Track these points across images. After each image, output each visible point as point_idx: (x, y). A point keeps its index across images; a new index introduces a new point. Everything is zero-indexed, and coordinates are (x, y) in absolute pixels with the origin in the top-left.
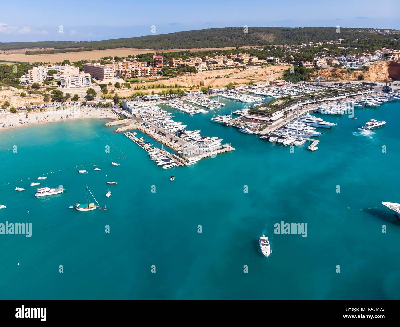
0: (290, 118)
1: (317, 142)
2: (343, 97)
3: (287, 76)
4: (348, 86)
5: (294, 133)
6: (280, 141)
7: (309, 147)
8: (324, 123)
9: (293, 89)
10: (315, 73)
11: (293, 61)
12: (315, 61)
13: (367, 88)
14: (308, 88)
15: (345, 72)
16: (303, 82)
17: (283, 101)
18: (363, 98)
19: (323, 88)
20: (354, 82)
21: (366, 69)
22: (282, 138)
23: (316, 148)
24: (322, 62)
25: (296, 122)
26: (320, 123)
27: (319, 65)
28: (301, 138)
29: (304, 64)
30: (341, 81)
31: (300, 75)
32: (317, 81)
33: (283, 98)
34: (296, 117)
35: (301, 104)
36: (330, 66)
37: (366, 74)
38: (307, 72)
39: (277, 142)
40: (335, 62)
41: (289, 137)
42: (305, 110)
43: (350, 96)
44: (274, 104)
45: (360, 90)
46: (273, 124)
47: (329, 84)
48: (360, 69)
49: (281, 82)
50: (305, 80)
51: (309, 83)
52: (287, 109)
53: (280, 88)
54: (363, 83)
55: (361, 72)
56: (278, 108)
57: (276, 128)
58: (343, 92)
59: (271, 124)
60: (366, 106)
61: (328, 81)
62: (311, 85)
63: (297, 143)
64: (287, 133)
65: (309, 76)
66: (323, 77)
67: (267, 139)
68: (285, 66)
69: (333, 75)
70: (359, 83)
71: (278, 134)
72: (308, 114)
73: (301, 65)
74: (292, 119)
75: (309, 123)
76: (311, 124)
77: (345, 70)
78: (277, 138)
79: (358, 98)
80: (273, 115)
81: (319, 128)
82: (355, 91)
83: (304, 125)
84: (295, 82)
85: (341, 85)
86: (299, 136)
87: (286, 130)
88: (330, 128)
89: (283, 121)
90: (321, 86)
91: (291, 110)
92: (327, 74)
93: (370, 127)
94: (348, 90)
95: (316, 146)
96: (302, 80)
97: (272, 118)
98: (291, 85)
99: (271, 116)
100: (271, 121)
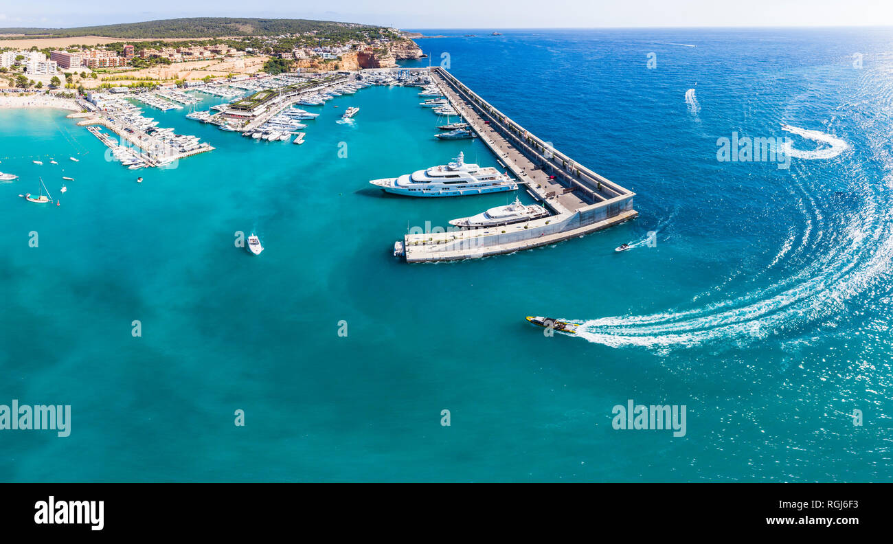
0: (274, 111)
1: (302, 134)
2: (323, 87)
3: (268, 68)
4: (327, 76)
5: (278, 127)
6: (265, 137)
7: (295, 141)
8: (307, 114)
9: (274, 81)
10: (295, 65)
11: (272, 53)
12: (294, 53)
13: (343, 77)
14: (289, 80)
15: (322, 63)
16: (284, 74)
17: (265, 95)
18: (340, 87)
19: (304, 79)
20: (331, 72)
21: (340, 59)
22: (266, 133)
23: (302, 141)
24: (300, 53)
25: (280, 115)
26: (304, 115)
27: (298, 57)
28: (286, 132)
29: (284, 55)
30: (319, 72)
31: (280, 66)
32: (297, 72)
33: (264, 92)
34: (279, 110)
35: (284, 97)
36: (308, 57)
37: (340, 64)
38: (287, 63)
39: (262, 139)
40: (312, 53)
41: (274, 133)
42: (288, 103)
43: (329, 86)
44: (256, 98)
45: (337, 79)
46: (256, 119)
47: (309, 75)
48: (335, 59)
49: (262, 74)
50: (285, 72)
51: (290, 74)
52: (270, 103)
53: (261, 80)
54: (339, 73)
55: (336, 62)
56: (260, 101)
57: (260, 123)
58: (323, 82)
59: (253, 119)
60: (344, 94)
61: (307, 72)
62: (292, 76)
63: (282, 138)
64: (271, 128)
65: (289, 68)
66: (303, 68)
67: (250, 136)
68: (265, 58)
69: (312, 66)
70: (335, 72)
71: (262, 130)
72: (291, 106)
73: (280, 55)
74: (276, 113)
75: (292, 116)
76: (295, 117)
77: (322, 60)
78: (261, 134)
79: (336, 87)
80: (255, 109)
81: (304, 120)
82: (333, 80)
83: (288, 118)
84: (276, 74)
85: (320, 75)
86: (284, 131)
87: (270, 125)
88: (314, 119)
89: (266, 116)
90: (301, 77)
91: (274, 104)
92: (306, 64)
93: (350, 115)
94: (327, 80)
95: (303, 138)
96: (282, 71)
97: (254, 113)
98: (274, 77)
99: (254, 111)
100: (253, 116)
